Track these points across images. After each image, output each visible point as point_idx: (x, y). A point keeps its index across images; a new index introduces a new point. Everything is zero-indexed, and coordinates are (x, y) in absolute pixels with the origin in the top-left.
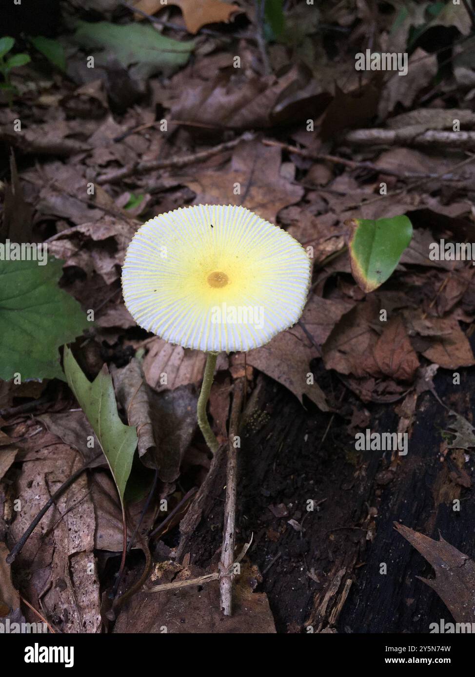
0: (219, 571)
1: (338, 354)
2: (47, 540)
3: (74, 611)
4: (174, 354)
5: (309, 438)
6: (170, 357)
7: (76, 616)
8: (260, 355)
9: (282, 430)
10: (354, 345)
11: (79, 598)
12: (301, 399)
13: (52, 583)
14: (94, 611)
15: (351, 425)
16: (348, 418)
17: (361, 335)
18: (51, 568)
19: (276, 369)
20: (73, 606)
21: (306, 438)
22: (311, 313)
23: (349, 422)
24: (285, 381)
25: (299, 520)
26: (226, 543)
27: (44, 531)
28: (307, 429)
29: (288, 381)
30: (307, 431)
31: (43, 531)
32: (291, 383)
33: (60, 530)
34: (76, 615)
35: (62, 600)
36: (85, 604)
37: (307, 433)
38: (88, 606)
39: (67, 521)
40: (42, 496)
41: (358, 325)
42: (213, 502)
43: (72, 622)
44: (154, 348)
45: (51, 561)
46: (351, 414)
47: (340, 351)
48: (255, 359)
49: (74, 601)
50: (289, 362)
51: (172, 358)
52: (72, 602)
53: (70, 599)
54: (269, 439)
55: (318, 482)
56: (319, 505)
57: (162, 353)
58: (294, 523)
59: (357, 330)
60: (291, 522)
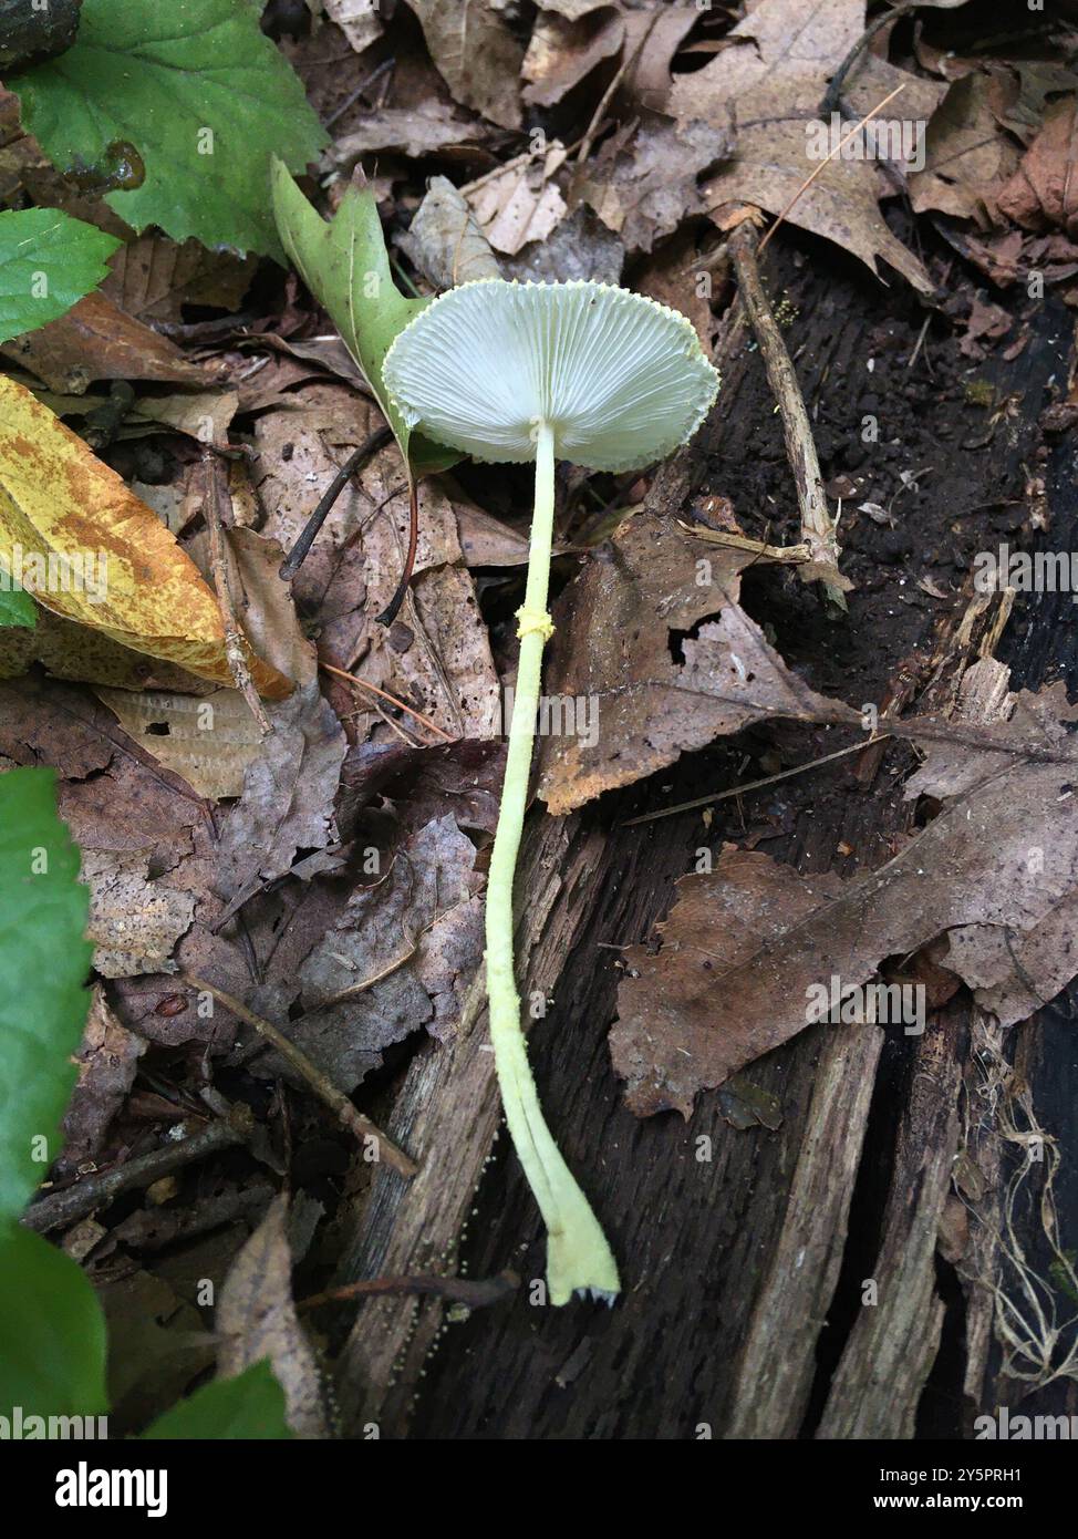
0: (808, 542)
1: (937, 182)
2: (350, 555)
3: (434, 684)
4: (539, 211)
5: (876, 366)
6: (531, 217)
7: (441, 692)
8: (766, 180)
9: (825, 343)
10: (970, 167)
11: (448, 654)
12: (872, 266)
13: (370, 641)
14: (481, 679)
15: (970, 336)
16: (961, 321)
17: (981, 145)
18: (364, 613)
19: (808, 207)
20: (430, 673)
21: (871, 365)
22: (868, 95)
23: (963, 330)
24: (832, 229)
25: (883, 504)
26: (809, 494)
27: (340, 541)
28: (873, 347)
29: (838, 229)
30: (872, 351)
31: (337, 540)
32: (846, 232)
33: (377, 535)
34: (440, 690)
35: (405, 666)
36: (462, 665)
37: (872, 357)
38: (467, 669)
39: (392, 513)
40: (320, 475)
41: (973, 125)
42: (704, 463)
43: (434, 705)
44: (485, 205)
45: (362, 598)
46: (967, 314)
47: (940, 177)
48: (754, 189)
49: (433, 665)
50: (835, 194)
51: (535, 220)
52: (429, 667)
53: (423, 660)
54: (800, 356)
55: (909, 442)
56: (917, 481)
57: (509, 213)
58: (873, 509)
59: (973, 136)
60: (866, 508)
